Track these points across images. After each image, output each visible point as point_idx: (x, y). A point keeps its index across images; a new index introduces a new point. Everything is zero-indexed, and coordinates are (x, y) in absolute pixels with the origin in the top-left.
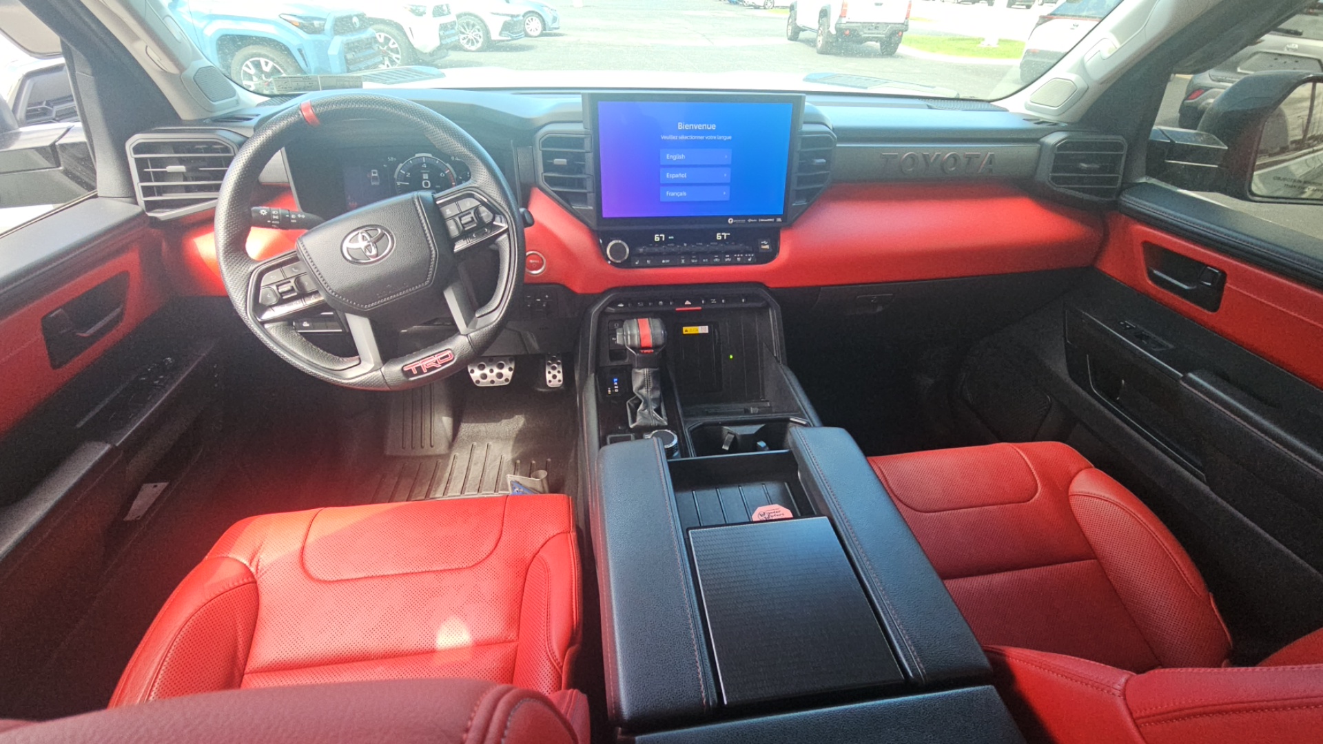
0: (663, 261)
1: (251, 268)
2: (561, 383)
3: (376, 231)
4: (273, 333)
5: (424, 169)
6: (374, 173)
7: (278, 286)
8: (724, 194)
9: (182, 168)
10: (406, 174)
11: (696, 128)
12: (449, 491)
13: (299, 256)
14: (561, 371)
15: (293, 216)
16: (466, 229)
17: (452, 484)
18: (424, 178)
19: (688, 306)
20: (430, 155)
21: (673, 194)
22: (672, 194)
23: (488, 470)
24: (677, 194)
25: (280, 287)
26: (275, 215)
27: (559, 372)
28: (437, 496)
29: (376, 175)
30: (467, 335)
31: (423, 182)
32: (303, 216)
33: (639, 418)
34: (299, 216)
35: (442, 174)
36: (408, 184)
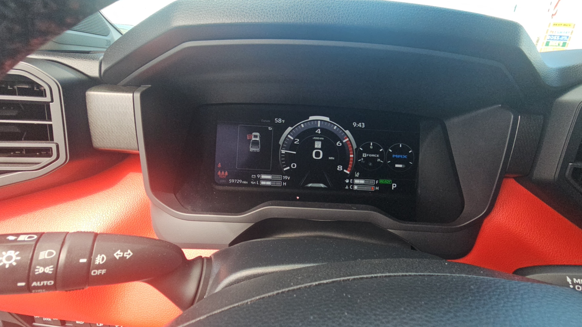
5: (318, 135)
10: (294, 141)
18: (316, 146)
29: (258, 139)
35: (339, 144)
36: (295, 153)
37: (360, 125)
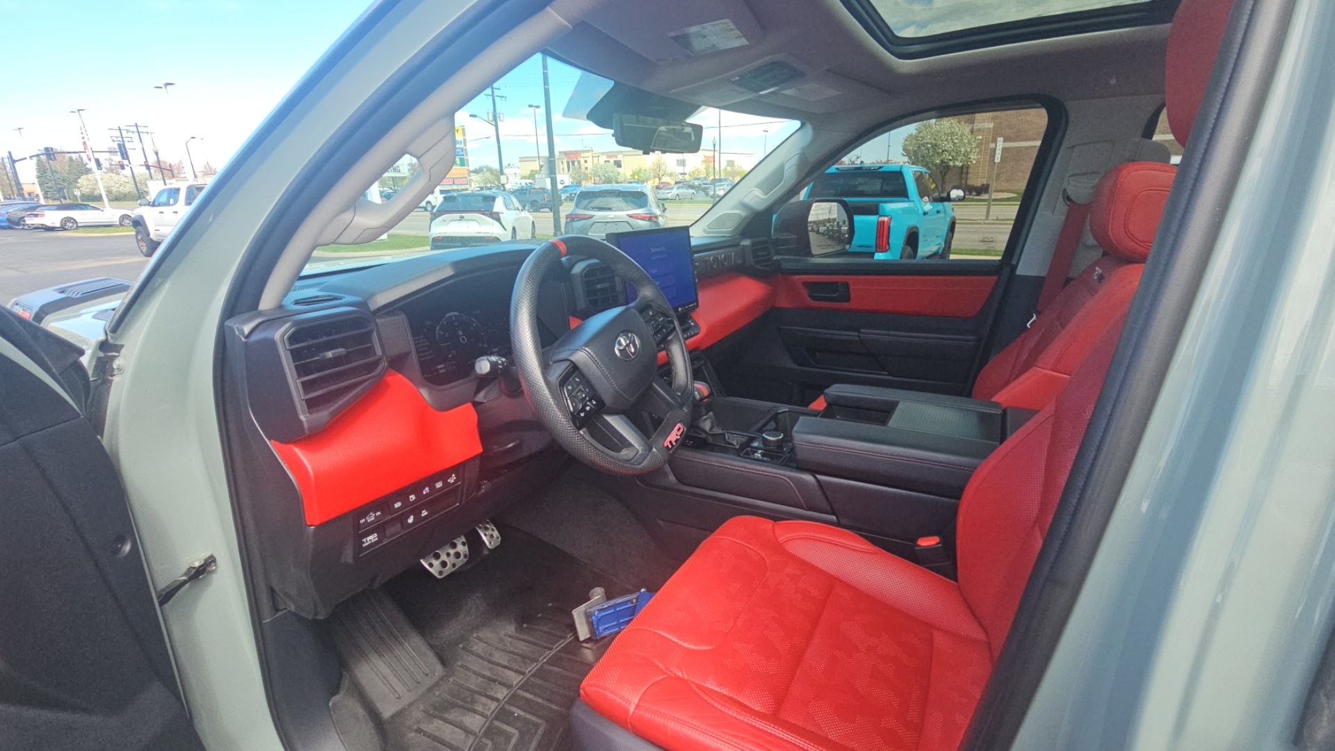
2: (500, 539)
5: (457, 326)
14: (494, 528)
18: (460, 334)
25: (579, 395)
27: (493, 530)
31: (461, 339)
35: (472, 328)
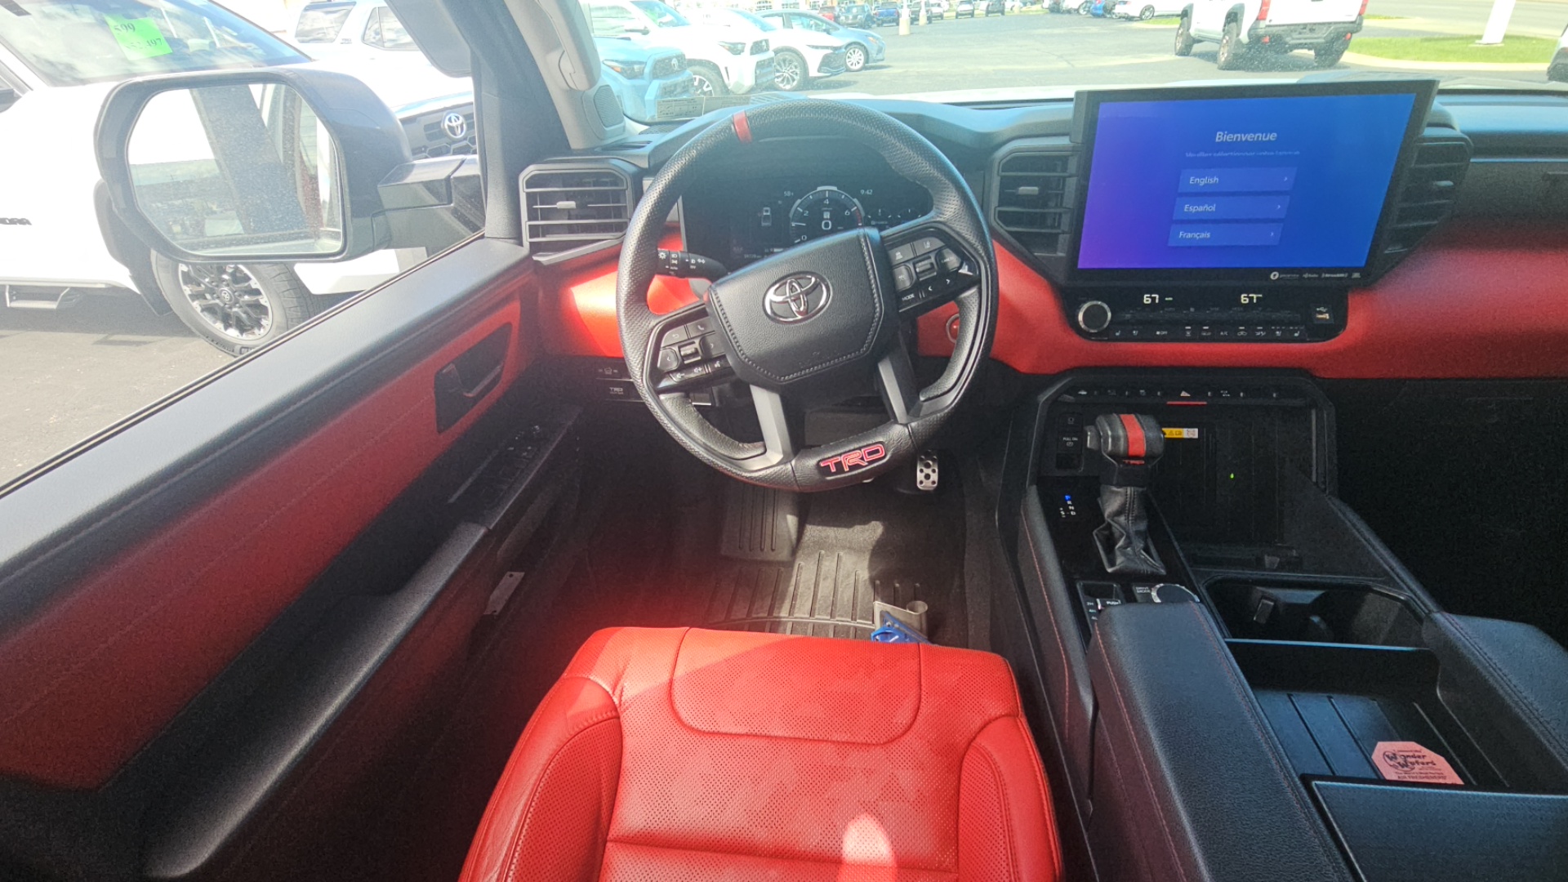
0: (1158, 333)
1: (653, 323)
2: (935, 485)
3: (808, 281)
4: (669, 406)
5: (826, 206)
6: (767, 211)
7: (679, 348)
8: (1272, 235)
9: (572, 204)
10: (803, 213)
11: (1244, 139)
12: (796, 610)
13: (708, 310)
15: (693, 261)
16: (921, 279)
17: (798, 601)
18: (825, 217)
19: (1184, 398)
20: (835, 188)
21: (1190, 235)
22: (1186, 235)
23: (840, 589)
24: (1196, 235)
25: (682, 349)
26: (675, 259)
27: (934, 471)
28: (782, 615)
29: (769, 214)
30: (906, 425)
31: (823, 223)
32: (703, 261)
33: (1120, 560)
34: (699, 261)
35: (847, 213)
36: (804, 224)
37: (868, 192)
